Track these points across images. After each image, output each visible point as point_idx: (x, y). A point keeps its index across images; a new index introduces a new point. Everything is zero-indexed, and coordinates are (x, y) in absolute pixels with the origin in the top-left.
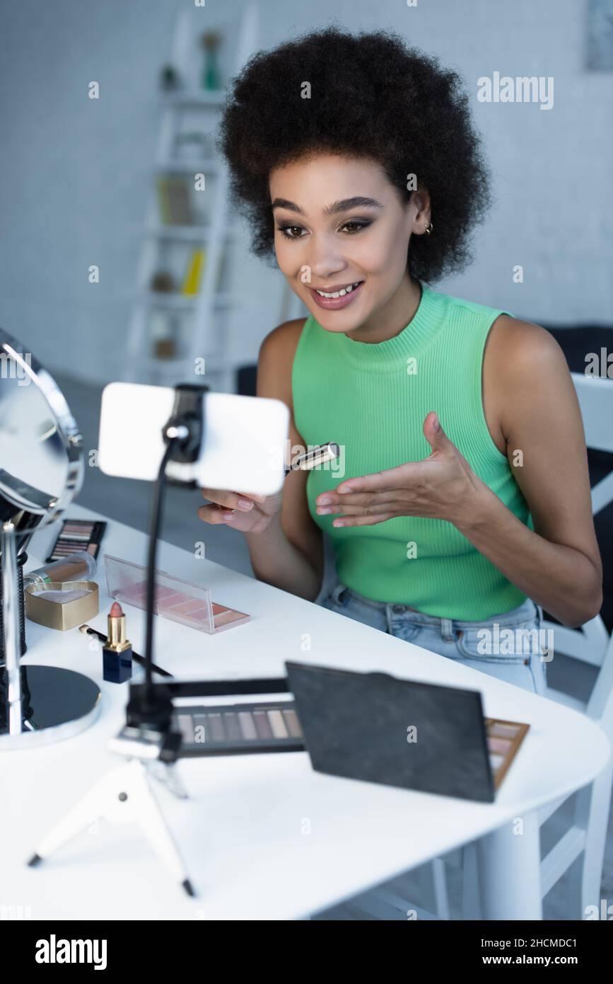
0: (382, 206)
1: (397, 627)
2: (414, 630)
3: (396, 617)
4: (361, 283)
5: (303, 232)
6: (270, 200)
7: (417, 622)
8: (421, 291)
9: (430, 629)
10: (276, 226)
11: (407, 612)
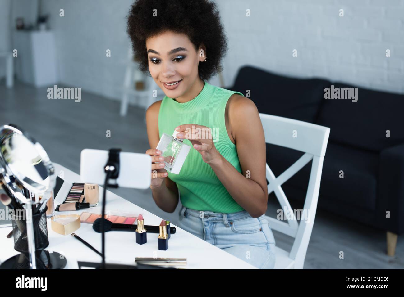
0: (188, 51)
1: (206, 224)
2: (214, 224)
3: (206, 220)
4: (182, 80)
5: (159, 62)
6: (146, 49)
7: (214, 221)
8: (204, 84)
9: (219, 223)
10: (149, 60)
11: (210, 217)
